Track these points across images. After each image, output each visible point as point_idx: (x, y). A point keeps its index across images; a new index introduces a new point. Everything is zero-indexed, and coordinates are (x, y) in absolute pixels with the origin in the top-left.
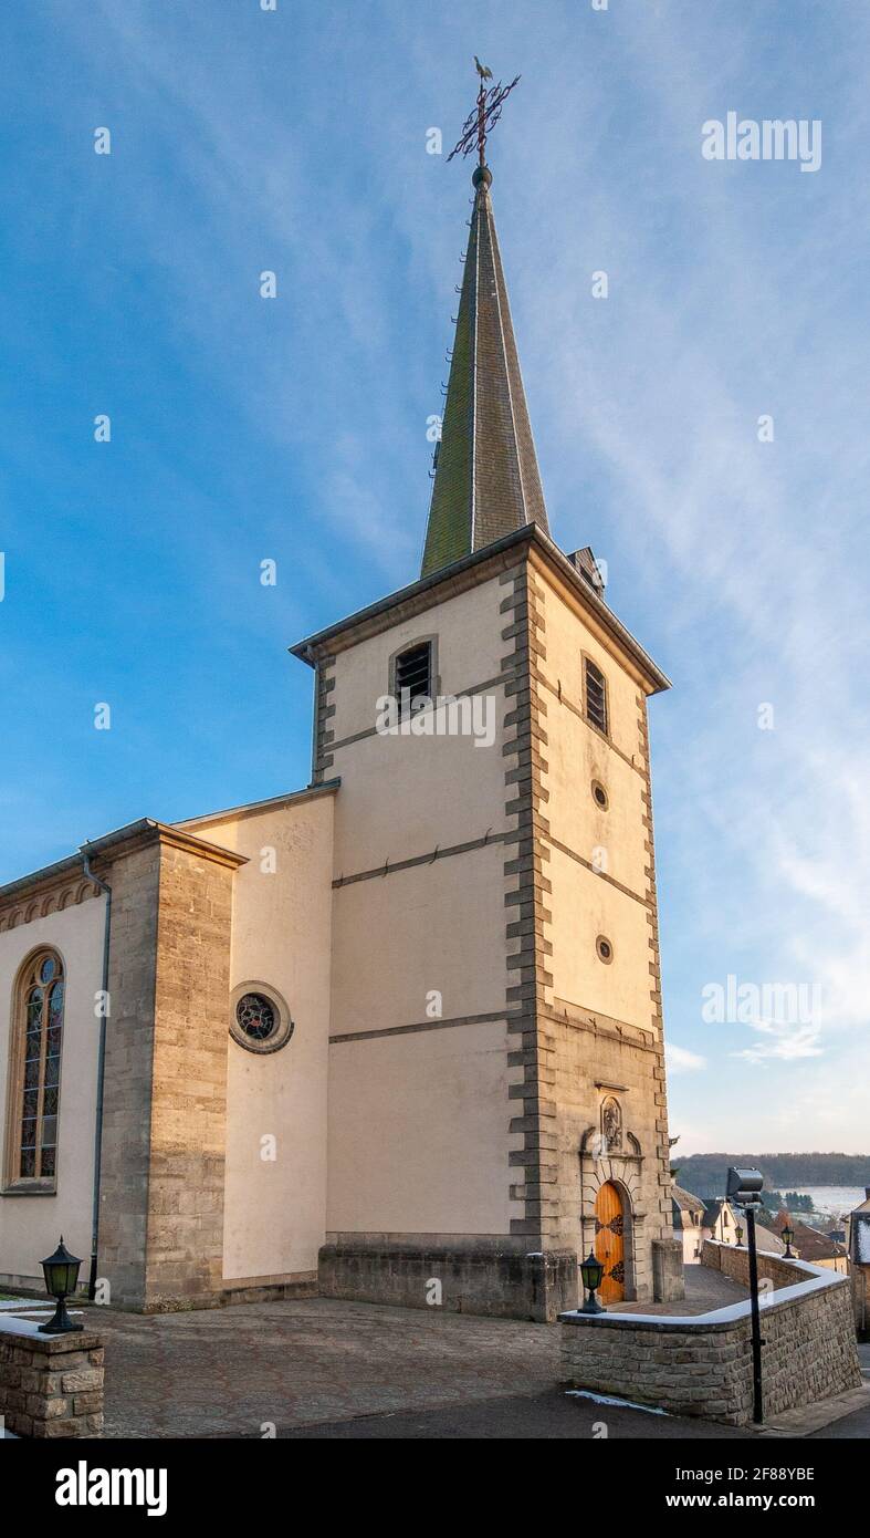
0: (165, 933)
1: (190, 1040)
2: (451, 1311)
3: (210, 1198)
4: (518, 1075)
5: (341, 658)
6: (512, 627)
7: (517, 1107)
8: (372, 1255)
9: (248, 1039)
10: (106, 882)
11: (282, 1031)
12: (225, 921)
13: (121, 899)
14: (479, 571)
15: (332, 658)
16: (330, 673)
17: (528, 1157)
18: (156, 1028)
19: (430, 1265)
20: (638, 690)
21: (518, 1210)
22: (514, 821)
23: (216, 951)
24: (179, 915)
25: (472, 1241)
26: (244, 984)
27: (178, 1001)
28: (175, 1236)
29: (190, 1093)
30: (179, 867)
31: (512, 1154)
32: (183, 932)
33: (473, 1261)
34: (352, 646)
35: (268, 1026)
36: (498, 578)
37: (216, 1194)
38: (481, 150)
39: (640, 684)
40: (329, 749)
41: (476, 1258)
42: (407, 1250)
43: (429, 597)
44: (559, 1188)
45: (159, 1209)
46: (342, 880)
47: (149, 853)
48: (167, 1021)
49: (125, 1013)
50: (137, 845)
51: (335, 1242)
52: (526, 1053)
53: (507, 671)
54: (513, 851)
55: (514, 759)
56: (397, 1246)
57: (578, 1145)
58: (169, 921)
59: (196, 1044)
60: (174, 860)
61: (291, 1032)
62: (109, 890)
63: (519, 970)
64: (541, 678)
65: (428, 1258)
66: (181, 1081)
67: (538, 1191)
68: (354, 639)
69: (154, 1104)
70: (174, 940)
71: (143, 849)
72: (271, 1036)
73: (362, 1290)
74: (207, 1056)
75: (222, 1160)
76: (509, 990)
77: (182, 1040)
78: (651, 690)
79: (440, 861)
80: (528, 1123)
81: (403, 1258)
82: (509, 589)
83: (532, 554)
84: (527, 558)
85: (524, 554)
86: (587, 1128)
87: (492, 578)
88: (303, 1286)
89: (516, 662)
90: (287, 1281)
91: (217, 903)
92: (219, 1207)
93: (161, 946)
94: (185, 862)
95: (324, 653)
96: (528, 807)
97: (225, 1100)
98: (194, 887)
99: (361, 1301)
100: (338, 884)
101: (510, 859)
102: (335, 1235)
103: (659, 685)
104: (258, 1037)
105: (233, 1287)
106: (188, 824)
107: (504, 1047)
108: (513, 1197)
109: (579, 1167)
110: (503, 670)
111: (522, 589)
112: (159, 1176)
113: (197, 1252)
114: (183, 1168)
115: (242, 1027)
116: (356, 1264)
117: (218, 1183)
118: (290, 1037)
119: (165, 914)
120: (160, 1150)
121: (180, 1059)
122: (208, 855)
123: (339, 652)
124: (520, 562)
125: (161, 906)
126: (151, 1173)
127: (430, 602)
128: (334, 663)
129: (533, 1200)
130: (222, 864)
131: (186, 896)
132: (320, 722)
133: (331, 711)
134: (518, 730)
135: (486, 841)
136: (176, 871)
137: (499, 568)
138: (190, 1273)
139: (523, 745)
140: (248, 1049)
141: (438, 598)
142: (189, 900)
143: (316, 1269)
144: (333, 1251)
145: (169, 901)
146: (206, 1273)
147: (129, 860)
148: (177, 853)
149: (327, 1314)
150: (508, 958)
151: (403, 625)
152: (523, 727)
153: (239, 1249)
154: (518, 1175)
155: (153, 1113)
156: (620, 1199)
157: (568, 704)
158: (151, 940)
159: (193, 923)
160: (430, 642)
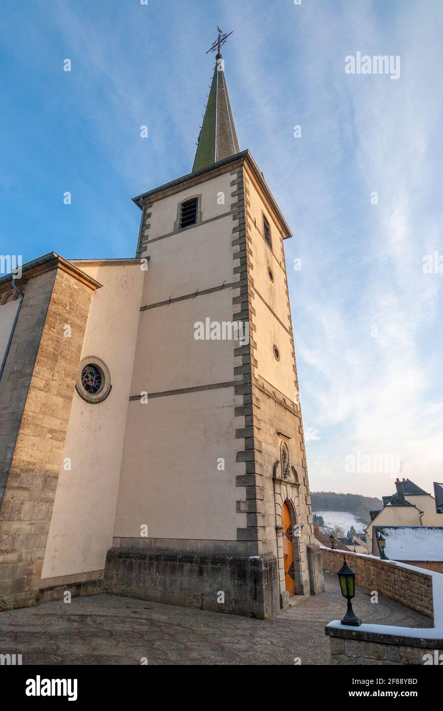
0: (50, 319)
1: (52, 389)
2: (195, 607)
3: (44, 507)
4: (241, 422)
5: (155, 205)
6: (236, 191)
7: (241, 444)
8: (143, 557)
9: (85, 393)
10: (23, 291)
11: (105, 390)
12: (84, 318)
13: (29, 299)
14: (222, 169)
15: (151, 204)
16: (149, 211)
17: (247, 480)
18: (33, 377)
19: (182, 567)
20: (280, 235)
21: (242, 521)
22: (238, 277)
23: (76, 334)
24: (60, 310)
25: (211, 545)
26: (89, 357)
27: (50, 362)
28: (14, 539)
29: (45, 425)
30: (65, 283)
31: (238, 478)
32: (61, 320)
33: (213, 563)
34: (161, 199)
35: (97, 386)
36: (229, 173)
37: (48, 504)
38: (219, 50)
39: (281, 233)
40: (145, 243)
41: (215, 561)
42: (167, 553)
43: (198, 179)
44: (265, 504)
45: (7, 516)
46: (146, 307)
47: (50, 274)
48: (41, 374)
49: (15, 368)
50: (46, 268)
51: (118, 546)
52: (246, 408)
53: (233, 210)
54: (237, 292)
55: (237, 248)
56: (160, 549)
57: (272, 473)
58: (54, 312)
59: (55, 391)
60: (63, 279)
61: (110, 391)
62: (23, 295)
63: (241, 357)
64: (248, 214)
65: (181, 560)
66: (41, 416)
67: (256, 506)
68: (163, 196)
69: (21, 431)
70: (54, 324)
71: (47, 272)
72: (98, 393)
73: (133, 587)
74: (60, 400)
75: (56, 477)
76: (235, 368)
77: (47, 388)
78: (285, 236)
79: (199, 297)
80: (248, 454)
81: (164, 560)
82: (235, 177)
83: (245, 163)
84: (243, 165)
85: (241, 163)
86: (275, 461)
87: (227, 172)
88: (93, 583)
89: (238, 205)
90: (83, 579)
91: (82, 307)
92: (48, 515)
93: (46, 326)
94: (68, 281)
95: (148, 202)
96: (244, 270)
97: (65, 432)
98: (71, 296)
99: (132, 597)
100: (143, 309)
101: (235, 296)
102: (118, 540)
103: (289, 235)
104: (90, 392)
105: (47, 585)
106: (74, 261)
107: (233, 403)
108: (239, 510)
109: (273, 489)
110: (232, 209)
111: (241, 176)
112: (13, 488)
113: (26, 554)
114: (31, 482)
115: (83, 385)
116: (131, 563)
117: (50, 495)
118: (108, 394)
119: (52, 308)
120: (17, 467)
121: (44, 401)
122: (81, 279)
123: (155, 201)
124: (240, 166)
125: (51, 303)
126: (8, 485)
127: (199, 181)
128: (152, 206)
129: (252, 513)
130: (88, 286)
131: (66, 299)
132: (142, 231)
133: (148, 226)
134: (239, 234)
135: (223, 287)
136: (63, 285)
137: (231, 168)
138: (18, 574)
139: (242, 241)
140: (84, 399)
141: (203, 179)
142: (68, 302)
143: (103, 567)
144: (116, 553)
145: (56, 301)
146: (30, 573)
147: (38, 278)
148: (66, 275)
149: (112, 612)
150: (235, 349)
151: (185, 191)
152: (242, 233)
153: (56, 551)
154: (241, 493)
155: (19, 438)
156: (290, 514)
157: (258, 229)
158: (41, 322)
159: (67, 316)
160: (198, 198)
